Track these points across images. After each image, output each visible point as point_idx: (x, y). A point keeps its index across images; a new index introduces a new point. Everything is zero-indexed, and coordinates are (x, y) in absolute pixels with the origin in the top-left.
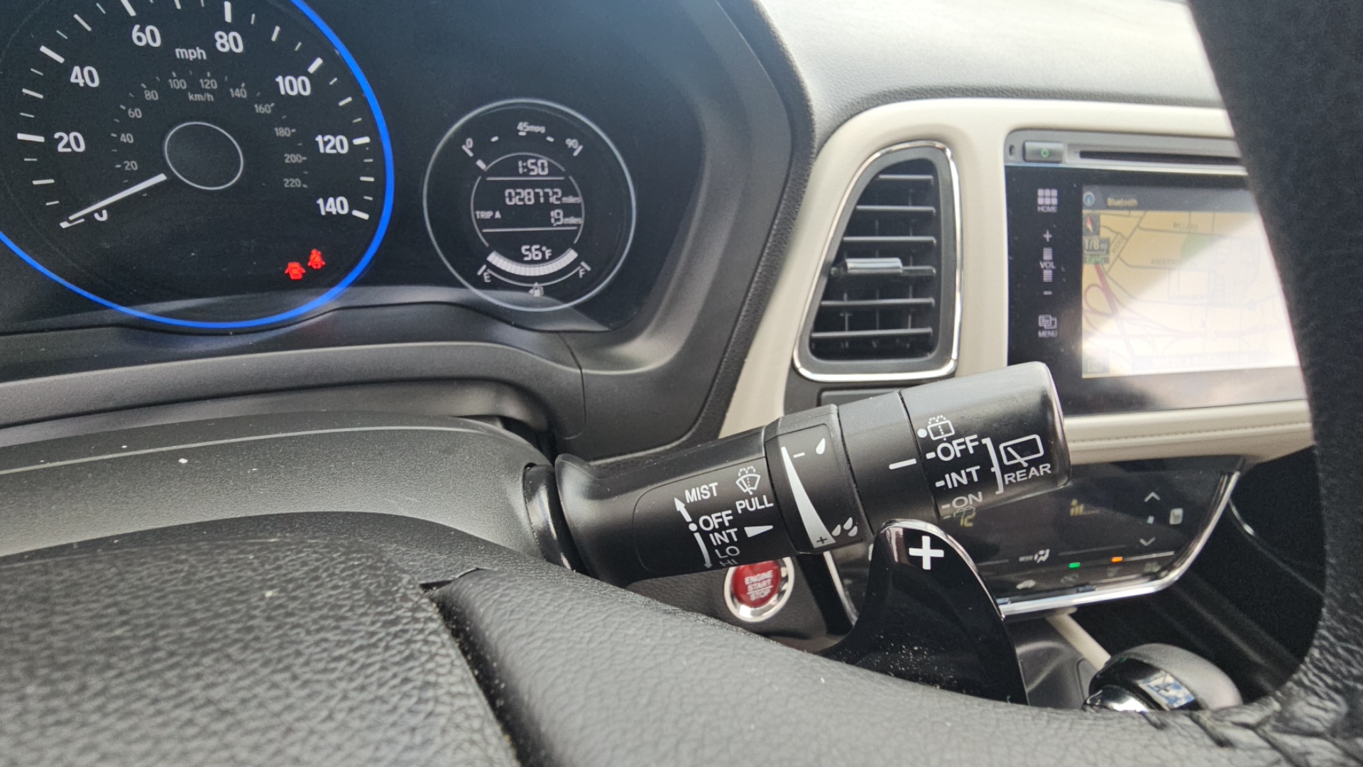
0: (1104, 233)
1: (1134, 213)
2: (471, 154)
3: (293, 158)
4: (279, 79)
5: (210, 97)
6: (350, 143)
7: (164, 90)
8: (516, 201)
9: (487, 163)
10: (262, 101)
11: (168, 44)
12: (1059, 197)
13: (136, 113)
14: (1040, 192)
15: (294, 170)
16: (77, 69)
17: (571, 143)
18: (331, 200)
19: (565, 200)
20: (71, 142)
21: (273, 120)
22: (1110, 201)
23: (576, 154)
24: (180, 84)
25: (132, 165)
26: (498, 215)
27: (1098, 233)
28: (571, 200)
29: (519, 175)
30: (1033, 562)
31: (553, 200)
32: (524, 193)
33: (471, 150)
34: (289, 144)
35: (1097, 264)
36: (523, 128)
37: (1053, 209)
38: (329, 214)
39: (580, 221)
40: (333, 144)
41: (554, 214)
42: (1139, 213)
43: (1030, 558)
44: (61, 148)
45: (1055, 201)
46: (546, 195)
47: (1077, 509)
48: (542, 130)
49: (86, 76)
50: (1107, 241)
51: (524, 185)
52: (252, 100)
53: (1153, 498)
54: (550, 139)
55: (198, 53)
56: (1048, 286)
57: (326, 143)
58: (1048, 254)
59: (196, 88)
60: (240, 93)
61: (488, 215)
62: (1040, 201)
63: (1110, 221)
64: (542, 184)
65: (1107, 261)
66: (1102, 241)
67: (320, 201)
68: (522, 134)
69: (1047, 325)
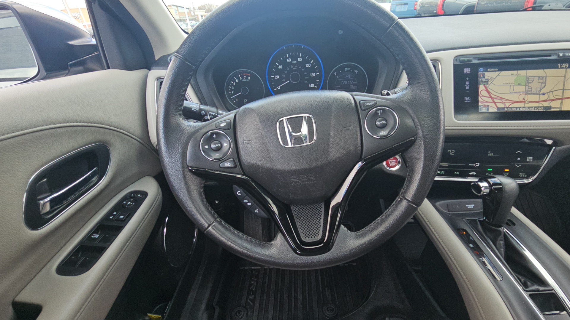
0: (486, 78)
1: (496, 72)
2: (336, 75)
3: (307, 78)
4: (306, 65)
5: (296, 68)
6: (316, 74)
7: (290, 68)
8: (344, 83)
9: (338, 76)
10: (304, 68)
11: (292, 61)
12: (471, 70)
13: (286, 72)
14: (465, 69)
15: (306, 80)
16: (279, 66)
17: (355, 71)
18: (311, 85)
19: (353, 83)
20: (277, 77)
21: (304, 71)
22: (488, 70)
23: (356, 73)
24: (292, 67)
25: (284, 80)
26: (340, 87)
27: (484, 78)
28: (355, 83)
29: (345, 78)
30: (474, 166)
31: (351, 83)
32: (345, 82)
33: (336, 74)
34: (306, 75)
35: (484, 85)
36: (346, 69)
37: (469, 73)
38: (311, 87)
39: (356, 87)
40: (313, 75)
41: (351, 86)
42: (499, 72)
43: (473, 165)
44: (276, 78)
45: (469, 71)
46: (350, 82)
47: (491, 154)
48: (350, 69)
49: (280, 67)
50: (488, 80)
51: (345, 80)
52: (302, 68)
53: (519, 152)
54: (351, 71)
55: (296, 62)
56: (467, 90)
57: (312, 75)
58: (467, 83)
59: (294, 67)
60: (300, 68)
61: (338, 87)
62: (465, 71)
63: (489, 75)
64: (349, 80)
65: (488, 84)
66: (485, 80)
67: (310, 85)
68: (346, 70)
69: (467, 99)
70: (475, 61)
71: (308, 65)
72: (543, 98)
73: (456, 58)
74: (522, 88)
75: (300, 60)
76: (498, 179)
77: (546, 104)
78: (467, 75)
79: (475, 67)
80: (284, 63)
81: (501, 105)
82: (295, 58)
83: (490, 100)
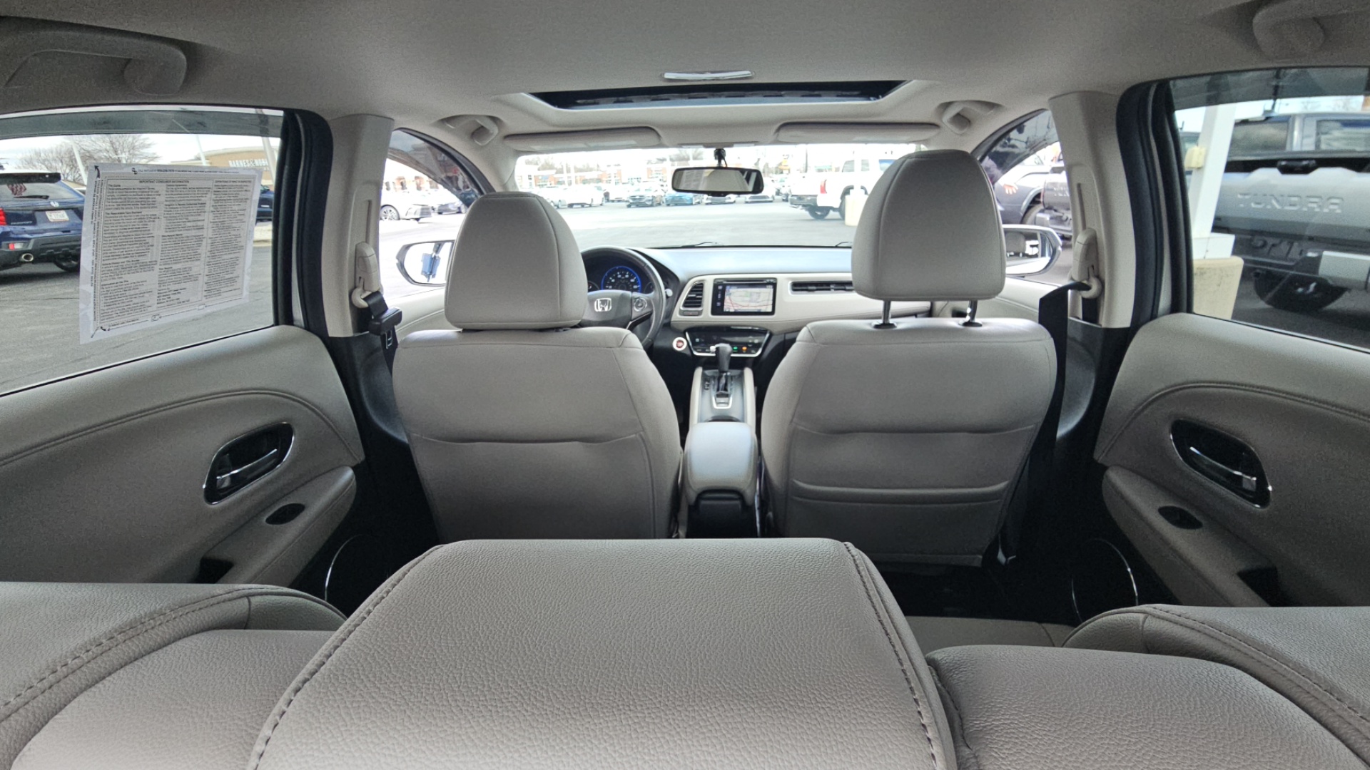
1: (735, 289)
14: (719, 286)
22: (731, 287)
35: (728, 296)
45: (721, 288)
56: (719, 299)
58: (719, 294)
62: (718, 288)
63: (731, 290)
65: (730, 295)
66: (729, 293)
69: (719, 304)
70: (725, 282)
71: (632, 280)
72: (758, 304)
73: (715, 280)
74: (748, 299)
75: (627, 276)
76: (721, 345)
77: (759, 308)
78: (720, 290)
79: (724, 286)
80: (616, 278)
81: (736, 308)
82: (624, 275)
83: (730, 305)
